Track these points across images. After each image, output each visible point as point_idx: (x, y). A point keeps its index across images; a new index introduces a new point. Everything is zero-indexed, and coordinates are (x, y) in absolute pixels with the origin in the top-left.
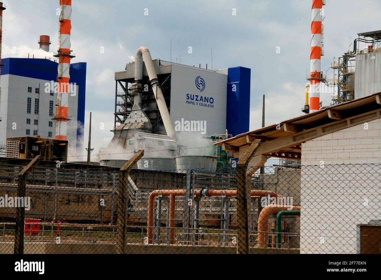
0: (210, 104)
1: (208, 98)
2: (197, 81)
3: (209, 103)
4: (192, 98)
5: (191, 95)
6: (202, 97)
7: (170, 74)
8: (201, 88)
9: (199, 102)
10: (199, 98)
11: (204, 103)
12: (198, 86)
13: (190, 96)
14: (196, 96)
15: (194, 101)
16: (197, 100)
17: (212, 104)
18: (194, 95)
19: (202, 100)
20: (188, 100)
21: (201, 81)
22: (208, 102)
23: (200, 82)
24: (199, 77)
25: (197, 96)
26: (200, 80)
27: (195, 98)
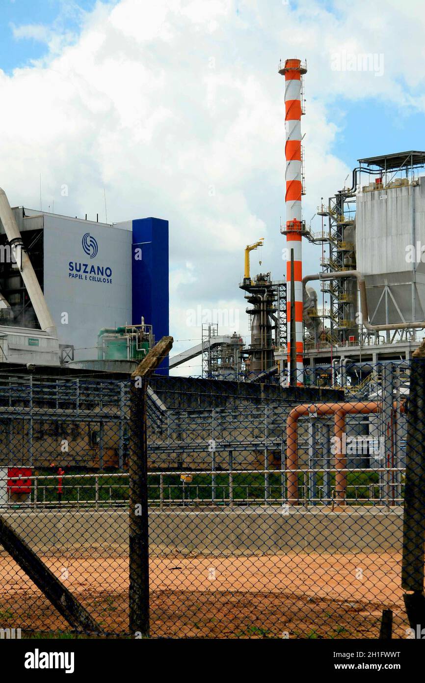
0: (106, 278)
1: (103, 268)
2: (84, 241)
3: (105, 276)
4: (78, 269)
5: (76, 263)
6: (93, 267)
7: (42, 230)
8: (91, 252)
9: (88, 275)
10: (88, 269)
11: (96, 276)
12: (86, 249)
13: (74, 265)
14: (84, 265)
15: (81, 272)
16: (85, 272)
17: (109, 278)
18: (80, 264)
19: (94, 271)
20: (72, 272)
21: (91, 241)
22: (102, 274)
23: (89, 243)
24: (87, 235)
25: (86, 266)
26: (89, 239)
27: (83, 268)
